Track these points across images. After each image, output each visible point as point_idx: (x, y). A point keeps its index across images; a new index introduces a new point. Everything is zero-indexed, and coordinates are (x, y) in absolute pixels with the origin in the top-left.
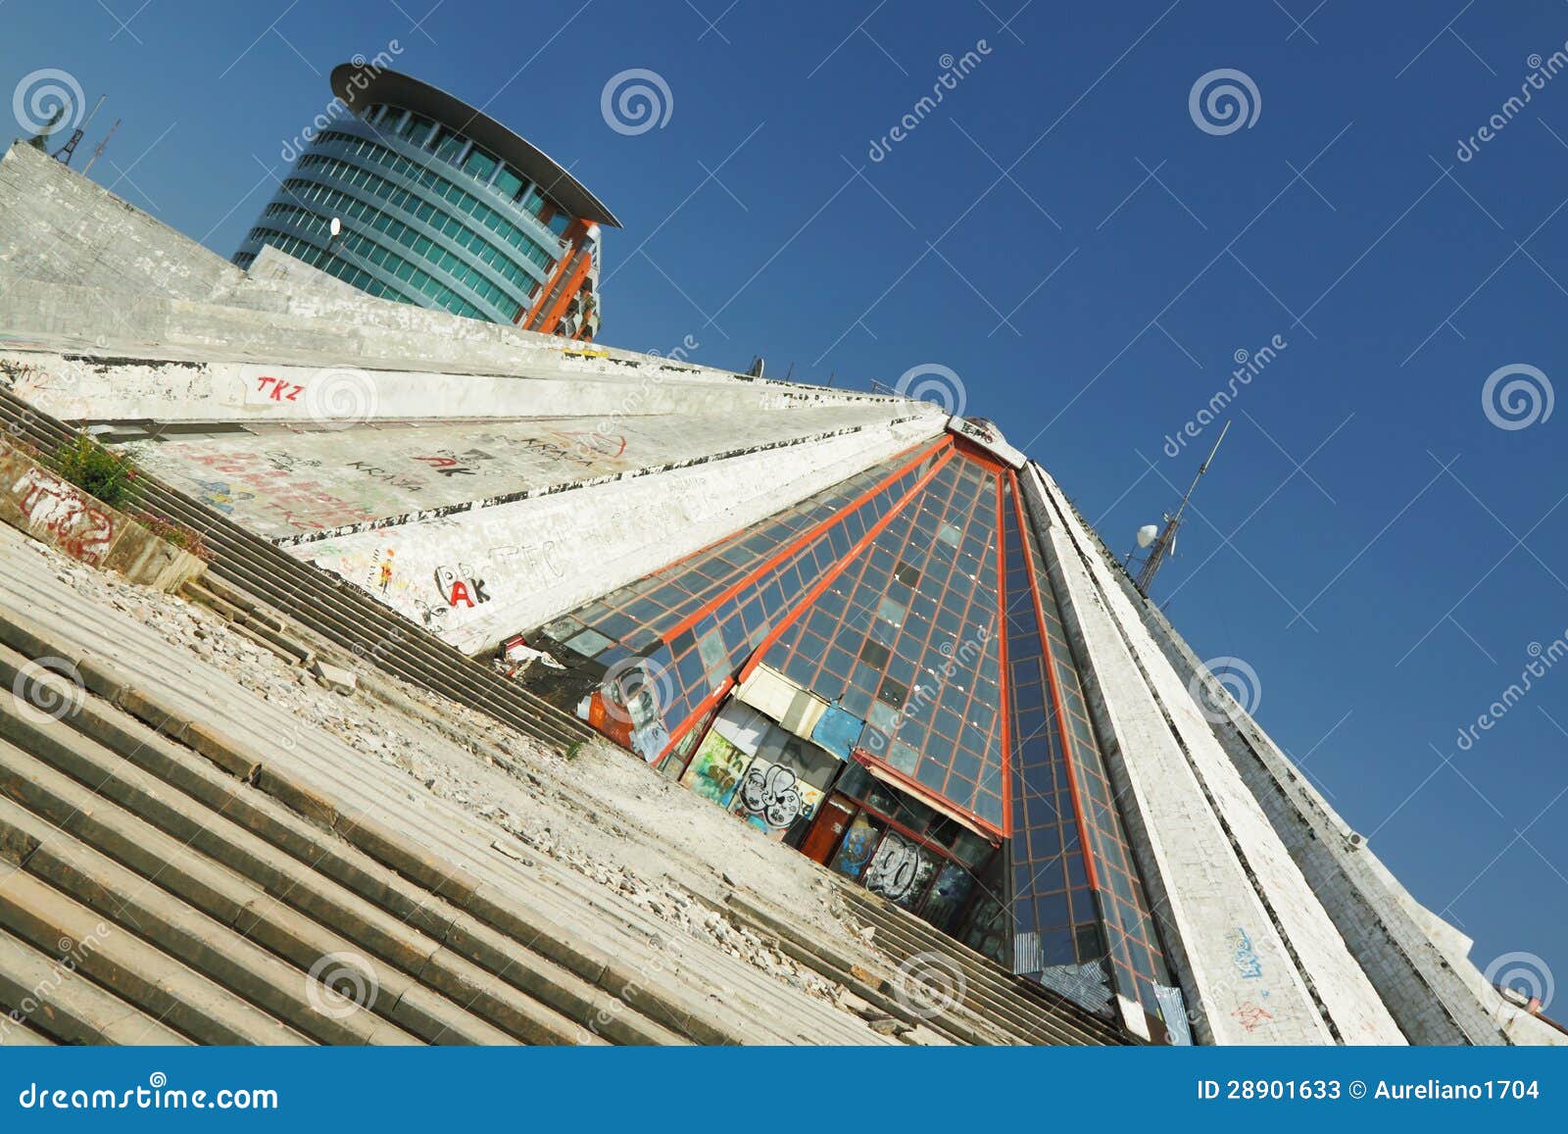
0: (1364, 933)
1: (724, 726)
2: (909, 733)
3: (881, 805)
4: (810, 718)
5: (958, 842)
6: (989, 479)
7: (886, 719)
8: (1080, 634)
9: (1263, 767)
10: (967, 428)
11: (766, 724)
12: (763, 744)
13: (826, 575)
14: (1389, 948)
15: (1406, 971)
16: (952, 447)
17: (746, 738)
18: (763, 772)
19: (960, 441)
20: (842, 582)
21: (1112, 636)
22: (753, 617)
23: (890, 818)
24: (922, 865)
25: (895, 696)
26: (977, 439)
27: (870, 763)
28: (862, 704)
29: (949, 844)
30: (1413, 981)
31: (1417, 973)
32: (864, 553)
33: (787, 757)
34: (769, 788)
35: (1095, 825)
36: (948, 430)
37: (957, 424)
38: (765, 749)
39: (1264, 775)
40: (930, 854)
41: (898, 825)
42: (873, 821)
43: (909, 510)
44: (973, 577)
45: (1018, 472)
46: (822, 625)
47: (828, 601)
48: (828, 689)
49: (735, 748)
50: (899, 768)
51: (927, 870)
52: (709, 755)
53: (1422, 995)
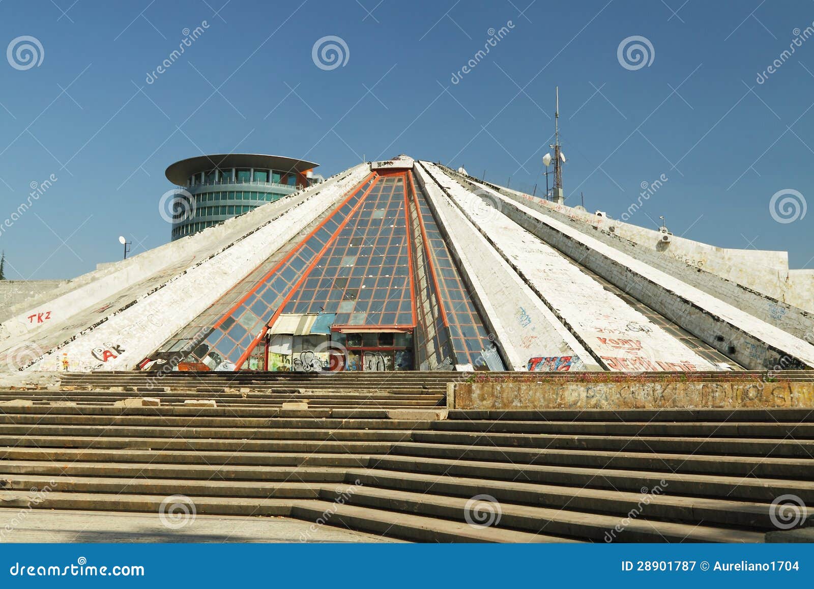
0: (624, 278)
1: (274, 349)
2: (360, 307)
3: (355, 344)
4: (309, 324)
5: (395, 341)
6: (400, 180)
7: (347, 307)
8: (442, 223)
9: (558, 231)
10: (379, 164)
11: (290, 338)
12: (293, 347)
13: (310, 263)
14: (635, 278)
15: (646, 283)
16: (378, 176)
17: (285, 349)
18: (299, 358)
19: (381, 172)
20: (322, 261)
21: (457, 216)
22: (270, 297)
23: (361, 347)
24: (386, 359)
25: (352, 295)
26: (386, 166)
27: (340, 329)
28: (335, 306)
29: (391, 344)
30: (650, 286)
31: (651, 282)
32: (333, 245)
33: (305, 347)
34: (304, 364)
35: (449, 300)
36: (372, 170)
37: (375, 165)
38: (294, 349)
39: (560, 235)
40: (388, 353)
41: (366, 348)
42: (355, 352)
43: (356, 214)
44: (392, 226)
45: (413, 169)
46: (311, 284)
47: (315, 272)
48: (317, 308)
49: (283, 355)
50: (358, 323)
51: (389, 360)
52: (274, 364)
53: (656, 289)
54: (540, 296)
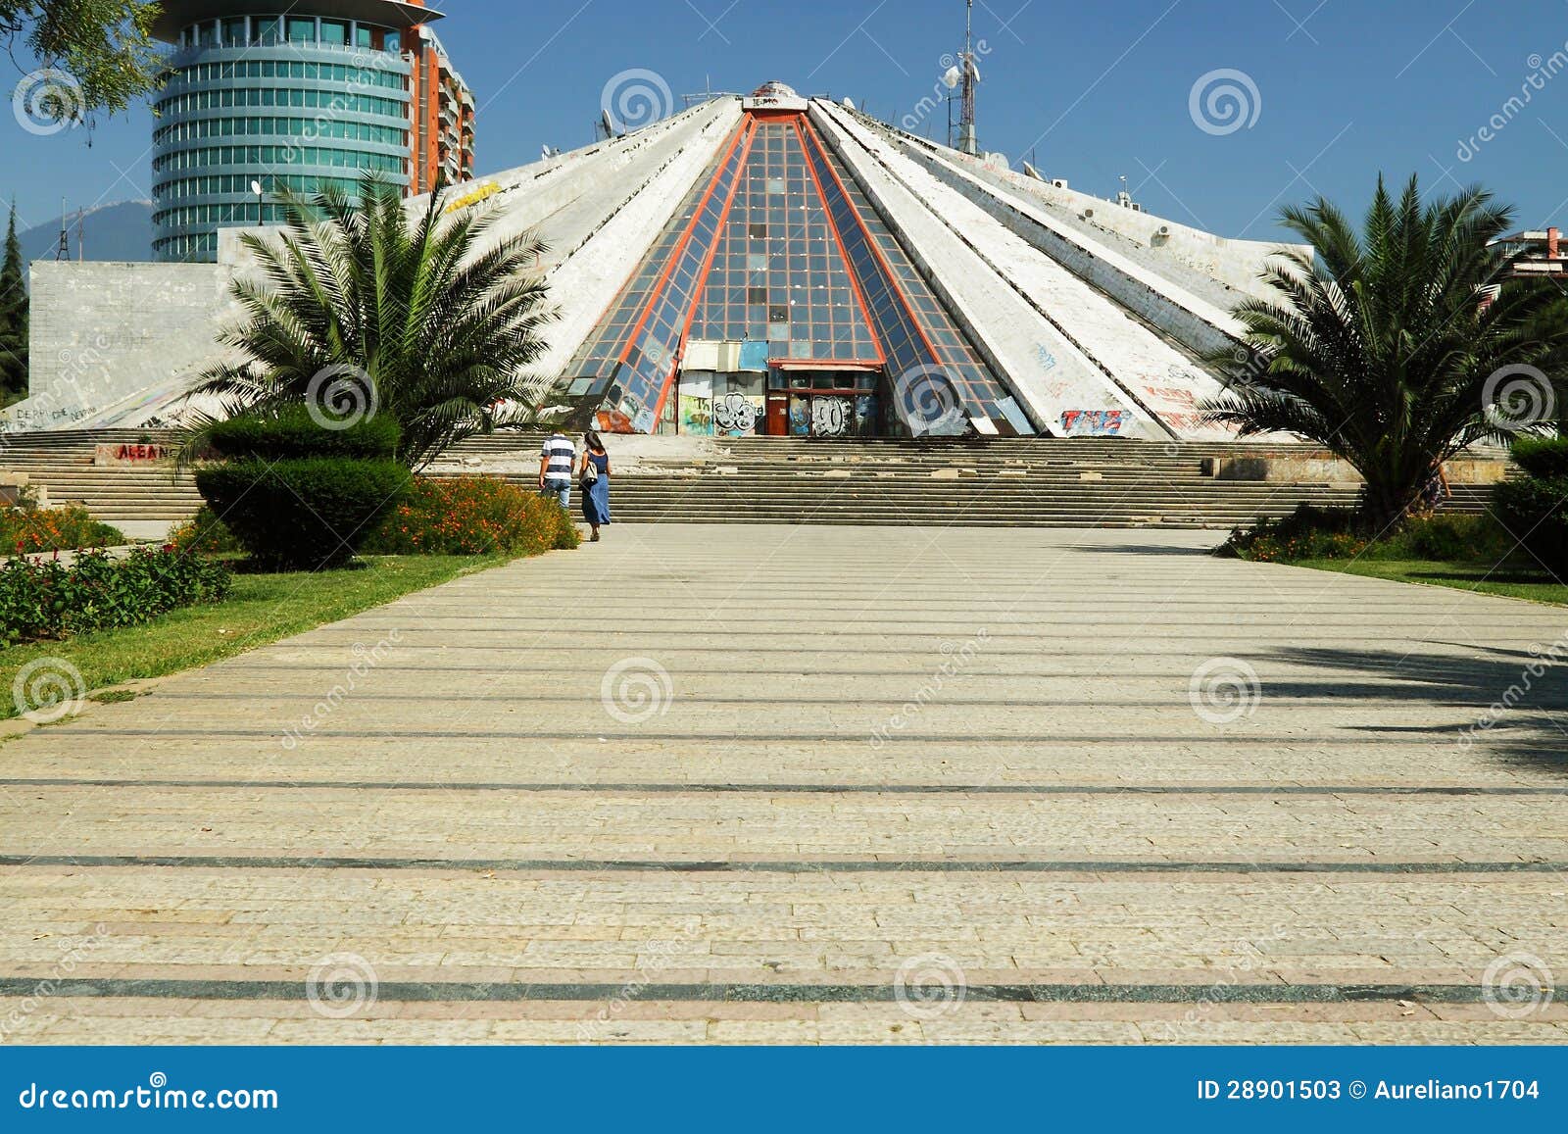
0: (1144, 300)
1: (685, 388)
2: (798, 333)
3: (800, 385)
4: (734, 357)
5: (856, 380)
6: (789, 128)
7: (779, 332)
8: (884, 209)
9: (1045, 227)
10: (756, 102)
11: (710, 374)
12: (714, 385)
13: (704, 264)
14: (1160, 301)
15: (1177, 309)
16: (754, 121)
17: (703, 388)
18: (723, 403)
19: (758, 113)
20: (717, 261)
21: (906, 200)
22: (670, 316)
23: (810, 389)
24: (843, 406)
25: (780, 315)
26: (768, 106)
27: (781, 364)
28: (761, 332)
29: (852, 386)
30: (1182, 314)
31: (1182, 308)
32: (724, 234)
33: (732, 386)
34: (731, 410)
35: (931, 328)
36: (745, 110)
37: (749, 103)
38: (717, 389)
39: (1048, 233)
40: (846, 397)
41: (816, 391)
42: (801, 396)
43: (741, 186)
44: (802, 208)
45: (806, 112)
46: (716, 296)
47: (714, 278)
48: (737, 333)
49: (699, 399)
50: (801, 357)
51: (847, 407)
52: (686, 411)
53: (1189, 319)
54: (1059, 328)
